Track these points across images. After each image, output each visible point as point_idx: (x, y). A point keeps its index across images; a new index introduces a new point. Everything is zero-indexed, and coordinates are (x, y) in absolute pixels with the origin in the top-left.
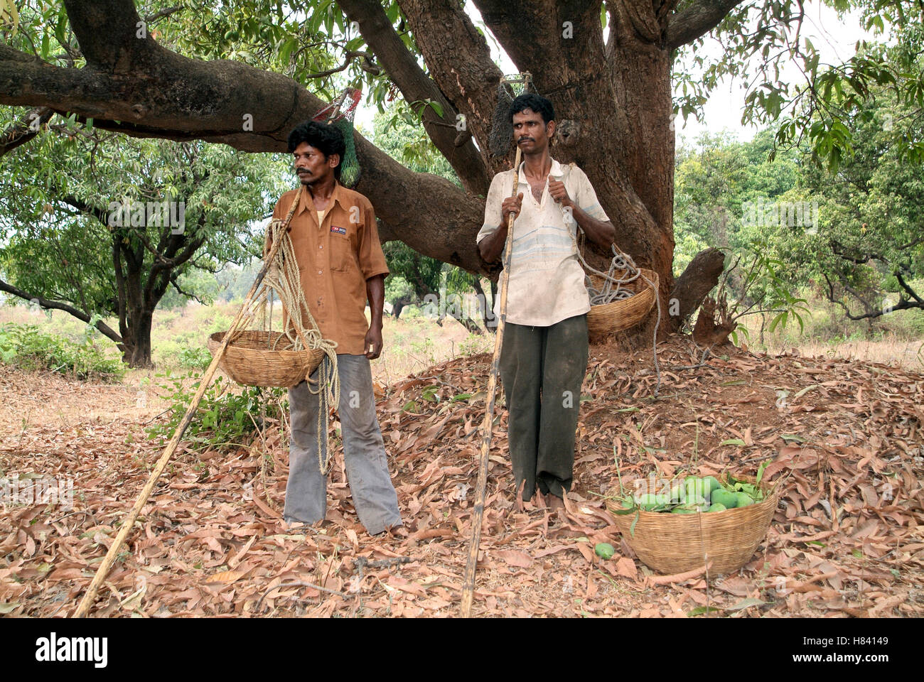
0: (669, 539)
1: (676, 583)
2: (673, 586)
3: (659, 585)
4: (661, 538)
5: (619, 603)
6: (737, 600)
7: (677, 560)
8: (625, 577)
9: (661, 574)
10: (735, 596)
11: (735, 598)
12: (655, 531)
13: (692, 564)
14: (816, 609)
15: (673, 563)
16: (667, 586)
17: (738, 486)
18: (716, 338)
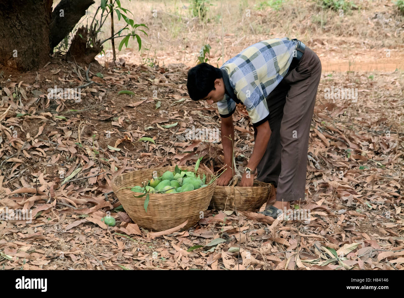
0: (167, 208)
1: (165, 235)
2: (165, 237)
3: (157, 238)
4: (162, 209)
5: (142, 250)
6: (207, 241)
7: (168, 221)
8: (137, 235)
9: (154, 231)
10: (204, 238)
11: (204, 240)
12: (158, 205)
13: (176, 222)
14: (256, 240)
15: (165, 223)
16: (161, 238)
17: (183, 173)
18: (87, 58)
